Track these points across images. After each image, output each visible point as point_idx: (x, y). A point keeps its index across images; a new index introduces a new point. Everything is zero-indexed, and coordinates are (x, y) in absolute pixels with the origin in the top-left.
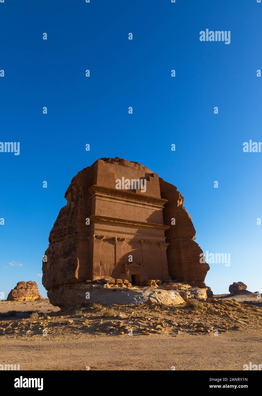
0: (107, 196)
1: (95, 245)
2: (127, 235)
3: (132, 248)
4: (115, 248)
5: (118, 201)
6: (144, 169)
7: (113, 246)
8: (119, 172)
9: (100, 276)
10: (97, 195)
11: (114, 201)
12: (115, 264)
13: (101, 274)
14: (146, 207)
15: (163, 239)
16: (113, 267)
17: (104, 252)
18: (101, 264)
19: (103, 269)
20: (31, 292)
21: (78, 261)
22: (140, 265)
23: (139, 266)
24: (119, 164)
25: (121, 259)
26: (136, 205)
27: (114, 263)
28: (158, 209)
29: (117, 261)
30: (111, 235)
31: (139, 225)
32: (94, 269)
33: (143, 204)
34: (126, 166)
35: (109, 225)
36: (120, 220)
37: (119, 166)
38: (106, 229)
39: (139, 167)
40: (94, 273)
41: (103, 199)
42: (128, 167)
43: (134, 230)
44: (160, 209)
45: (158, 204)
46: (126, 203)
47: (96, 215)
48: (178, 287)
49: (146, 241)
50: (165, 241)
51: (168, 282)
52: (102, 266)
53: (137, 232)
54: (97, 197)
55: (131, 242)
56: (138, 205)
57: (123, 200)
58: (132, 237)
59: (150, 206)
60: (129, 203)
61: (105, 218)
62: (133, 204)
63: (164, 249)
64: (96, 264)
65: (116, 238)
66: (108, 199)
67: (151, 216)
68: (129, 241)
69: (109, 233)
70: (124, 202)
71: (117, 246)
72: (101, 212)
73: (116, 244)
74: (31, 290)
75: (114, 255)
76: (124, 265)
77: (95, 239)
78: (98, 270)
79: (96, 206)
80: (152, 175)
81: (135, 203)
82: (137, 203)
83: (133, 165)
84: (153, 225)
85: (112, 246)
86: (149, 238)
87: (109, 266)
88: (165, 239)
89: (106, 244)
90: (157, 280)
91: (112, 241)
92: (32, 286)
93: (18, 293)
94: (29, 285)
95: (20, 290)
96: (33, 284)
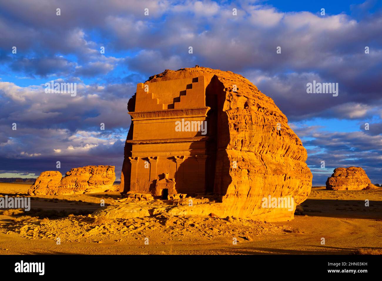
0: (143, 119)
1: (133, 165)
4: (150, 166)
5: (154, 121)
8: (159, 89)
9: (135, 191)
11: (150, 121)
13: (137, 189)
16: (147, 183)
18: (137, 181)
19: (139, 185)
24: (162, 79)
27: (149, 179)
29: (151, 177)
32: (131, 185)
33: (181, 118)
39: (184, 75)
40: (131, 188)
41: (140, 122)
44: (202, 118)
45: (199, 114)
46: (163, 121)
47: (133, 140)
49: (180, 156)
50: (205, 153)
54: (135, 122)
57: (158, 119)
60: (166, 120)
62: (170, 120)
63: (202, 162)
64: (133, 181)
65: (150, 157)
66: (144, 122)
70: (160, 121)
71: (152, 164)
72: (138, 136)
73: (151, 162)
75: (149, 172)
77: (132, 160)
78: (134, 187)
79: (134, 131)
80: (196, 80)
86: (185, 152)
87: (144, 182)
88: (204, 151)
91: (146, 159)
92: (355, 172)
93: (336, 181)
94: (349, 172)
95: (339, 178)
96: (356, 170)
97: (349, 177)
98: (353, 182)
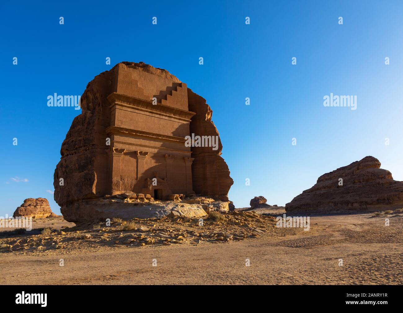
0: (129, 105)
1: (115, 159)
2: (151, 149)
3: (156, 162)
4: (137, 162)
5: (141, 112)
6: (171, 77)
7: (135, 160)
8: (143, 79)
9: (119, 190)
10: (118, 104)
12: (137, 179)
13: (121, 189)
14: (173, 119)
15: (188, 154)
16: (134, 182)
17: (125, 166)
18: (121, 179)
19: (124, 183)
20: (41, 209)
21: (96, 176)
22: (163, 179)
23: (162, 181)
24: (143, 70)
25: (143, 174)
26: (161, 117)
27: (136, 177)
28: (185, 122)
29: (139, 175)
30: (133, 148)
31: (164, 138)
32: (113, 184)
33: (169, 117)
34: (152, 73)
35: (131, 137)
36: (144, 133)
37: (144, 72)
38: (128, 142)
39: (166, 76)
40: (114, 188)
41: (124, 108)
42: (153, 74)
43: (158, 144)
44: (187, 122)
45: (185, 117)
46: (150, 114)
47: (116, 126)
48: (201, 200)
49: (171, 156)
50: (190, 156)
51: (192, 196)
52: (122, 180)
53: (162, 146)
54: (117, 107)
55: (155, 157)
56: (164, 117)
57: (147, 111)
58: (156, 151)
59: (177, 119)
60: (154, 115)
61: (127, 130)
62: (158, 115)
63: (189, 164)
64: (115, 179)
65: (138, 151)
66: (129, 110)
67: (177, 129)
68: (152, 155)
69: (131, 146)
70: (147, 113)
71: (139, 160)
72: (122, 123)
73: (138, 158)
74: (42, 207)
75: (136, 170)
76: (146, 179)
77: (115, 152)
78: (117, 185)
79: (116, 117)
80: (180, 85)
81: (160, 115)
82: (163, 115)
83: (160, 72)
84: (178, 139)
85: (133, 160)
86: (174, 152)
87: (130, 180)
88: (190, 154)
89: (128, 157)
90: (181, 195)
91: (134, 154)
92: (42, 203)
93: (26, 210)
94: (38, 202)
95: (28, 207)
96: (44, 201)
97: (37, 207)
98: (40, 211)
